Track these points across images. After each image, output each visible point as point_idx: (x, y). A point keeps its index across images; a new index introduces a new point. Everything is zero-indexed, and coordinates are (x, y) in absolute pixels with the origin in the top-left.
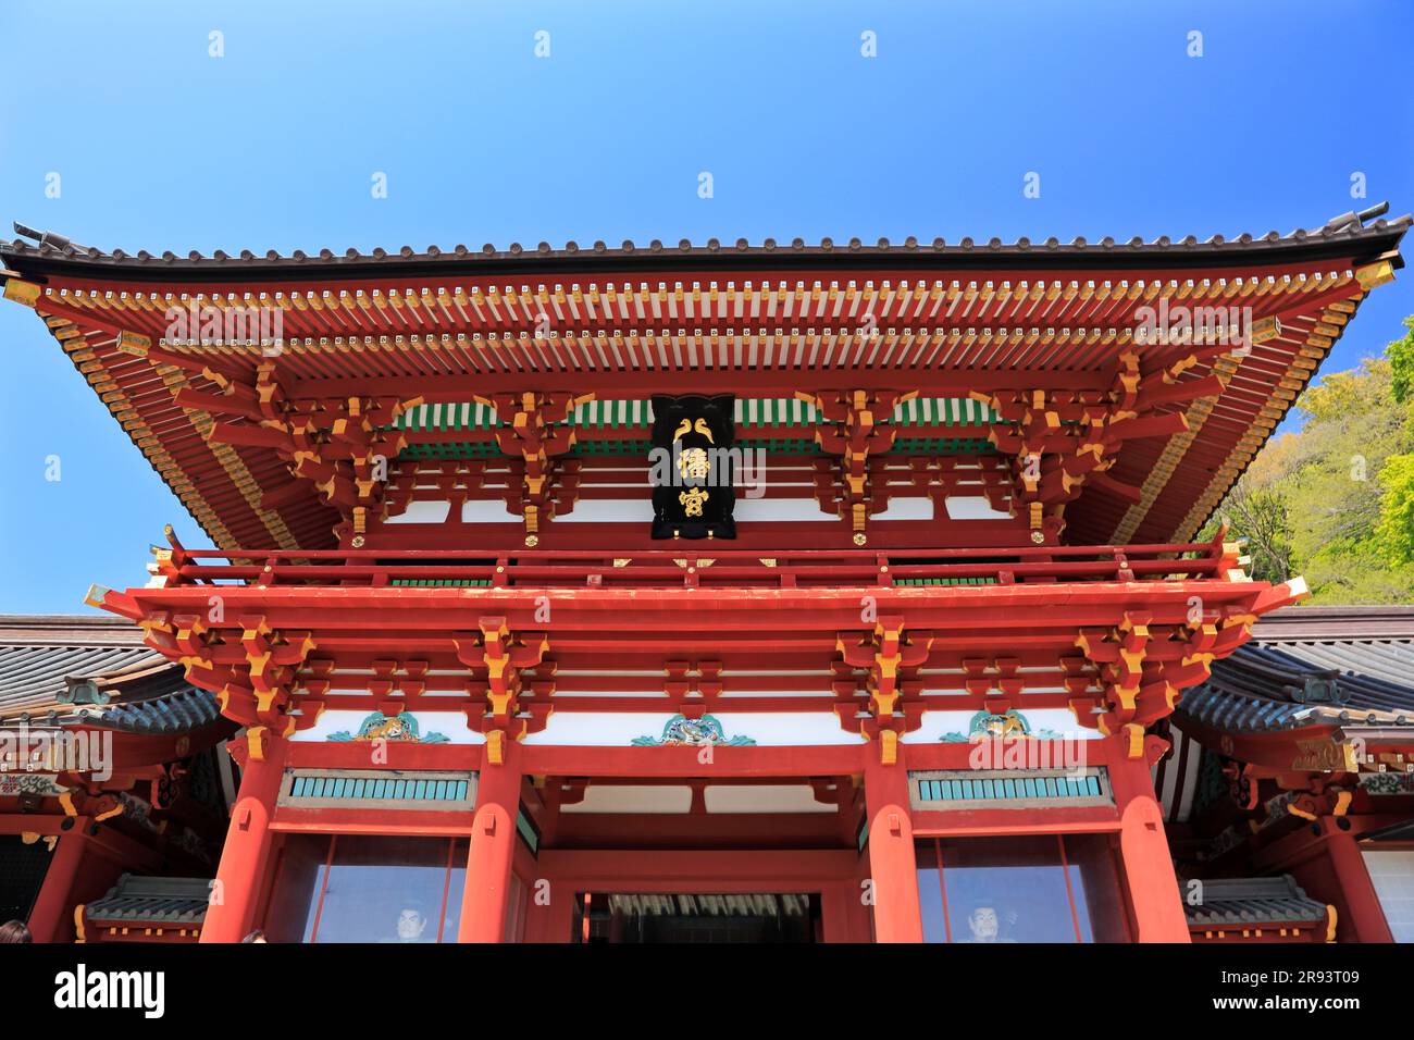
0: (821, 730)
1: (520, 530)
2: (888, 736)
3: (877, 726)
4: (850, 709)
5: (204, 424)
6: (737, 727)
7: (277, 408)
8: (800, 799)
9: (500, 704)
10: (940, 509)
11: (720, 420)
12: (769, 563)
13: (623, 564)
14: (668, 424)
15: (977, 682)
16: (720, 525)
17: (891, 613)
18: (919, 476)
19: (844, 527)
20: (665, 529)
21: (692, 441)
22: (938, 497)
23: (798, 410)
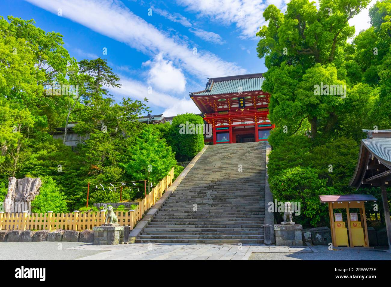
0: (252, 122)
1: (229, 108)
3: (255, 122)
4: (254, 121)
5: (202, 102)
6: (246, 123)
7: (209, 101)
9: (230, 123)
10: (262, 104)
11: (243, 98)
12: (248, 109)
13: (237, 110)
14: (239, 99)
15: (263, 118)
16: (244, 107)
17: (255, 115)
18: (261, 100)
19: (254, 106)
20: (240, 107)
21: (241, 100)
22: (262, 102)
23: (250, 97)
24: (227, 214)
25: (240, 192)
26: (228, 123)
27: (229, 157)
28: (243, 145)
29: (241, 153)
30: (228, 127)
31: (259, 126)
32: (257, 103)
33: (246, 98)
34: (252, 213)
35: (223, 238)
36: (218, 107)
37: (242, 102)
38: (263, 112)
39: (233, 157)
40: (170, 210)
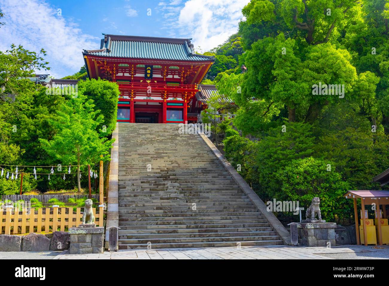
0: (160, 99)
1: (131, 77)
2: (165, 100)
3: (164, 98)
4: (162, 97)
6: (152, 98)
7: (107, 65)
8: (157, 104)
9: (132, 96)
10: (173, 77)
11: (152, 67)
12: (156, 82)
13: (141, 81)
14: (146, 67)
15: (173, 95)
16: (151, 78)
17: (166, 90)
18: (172, 73)
19: (163, 78)
20: (146, 78)
21: (149, 69)
22: (173, 75)
23: (160, 67)
24: (214, 211)
25: (208, 184)
26: (129, 96)
27: (158, 141)
28: (164, 126)
29: (171, 136)
30: (130, 102)
31: (168, 104)
32: (167, 75)
33: (155, 66)
34: (243, 210)
35: (232, 240)
36: (117, 74)
37: (149, 72)
38: (175, 87)
39: (164, 141)
40: (134, 205)
